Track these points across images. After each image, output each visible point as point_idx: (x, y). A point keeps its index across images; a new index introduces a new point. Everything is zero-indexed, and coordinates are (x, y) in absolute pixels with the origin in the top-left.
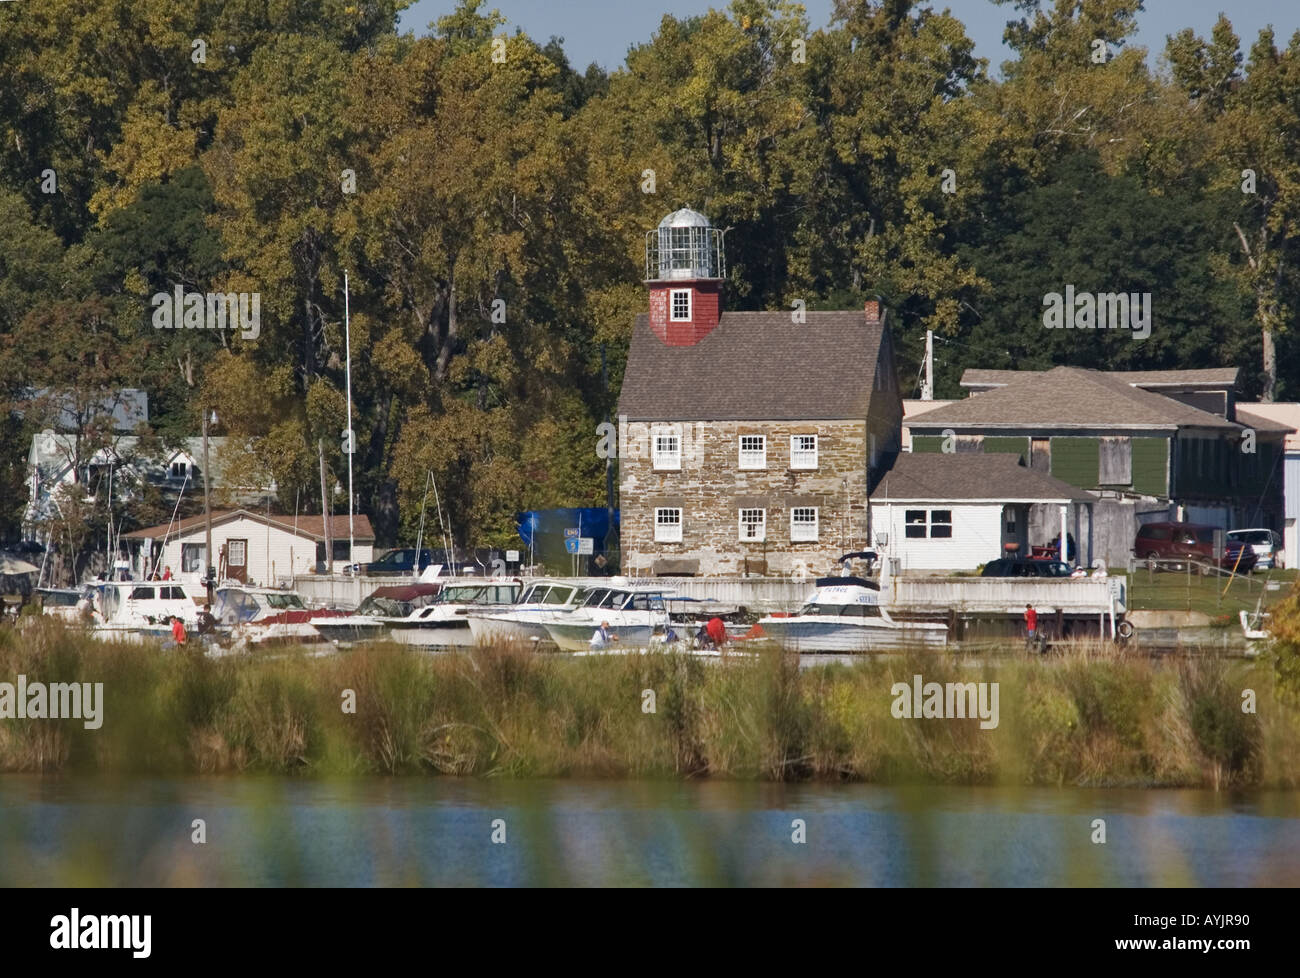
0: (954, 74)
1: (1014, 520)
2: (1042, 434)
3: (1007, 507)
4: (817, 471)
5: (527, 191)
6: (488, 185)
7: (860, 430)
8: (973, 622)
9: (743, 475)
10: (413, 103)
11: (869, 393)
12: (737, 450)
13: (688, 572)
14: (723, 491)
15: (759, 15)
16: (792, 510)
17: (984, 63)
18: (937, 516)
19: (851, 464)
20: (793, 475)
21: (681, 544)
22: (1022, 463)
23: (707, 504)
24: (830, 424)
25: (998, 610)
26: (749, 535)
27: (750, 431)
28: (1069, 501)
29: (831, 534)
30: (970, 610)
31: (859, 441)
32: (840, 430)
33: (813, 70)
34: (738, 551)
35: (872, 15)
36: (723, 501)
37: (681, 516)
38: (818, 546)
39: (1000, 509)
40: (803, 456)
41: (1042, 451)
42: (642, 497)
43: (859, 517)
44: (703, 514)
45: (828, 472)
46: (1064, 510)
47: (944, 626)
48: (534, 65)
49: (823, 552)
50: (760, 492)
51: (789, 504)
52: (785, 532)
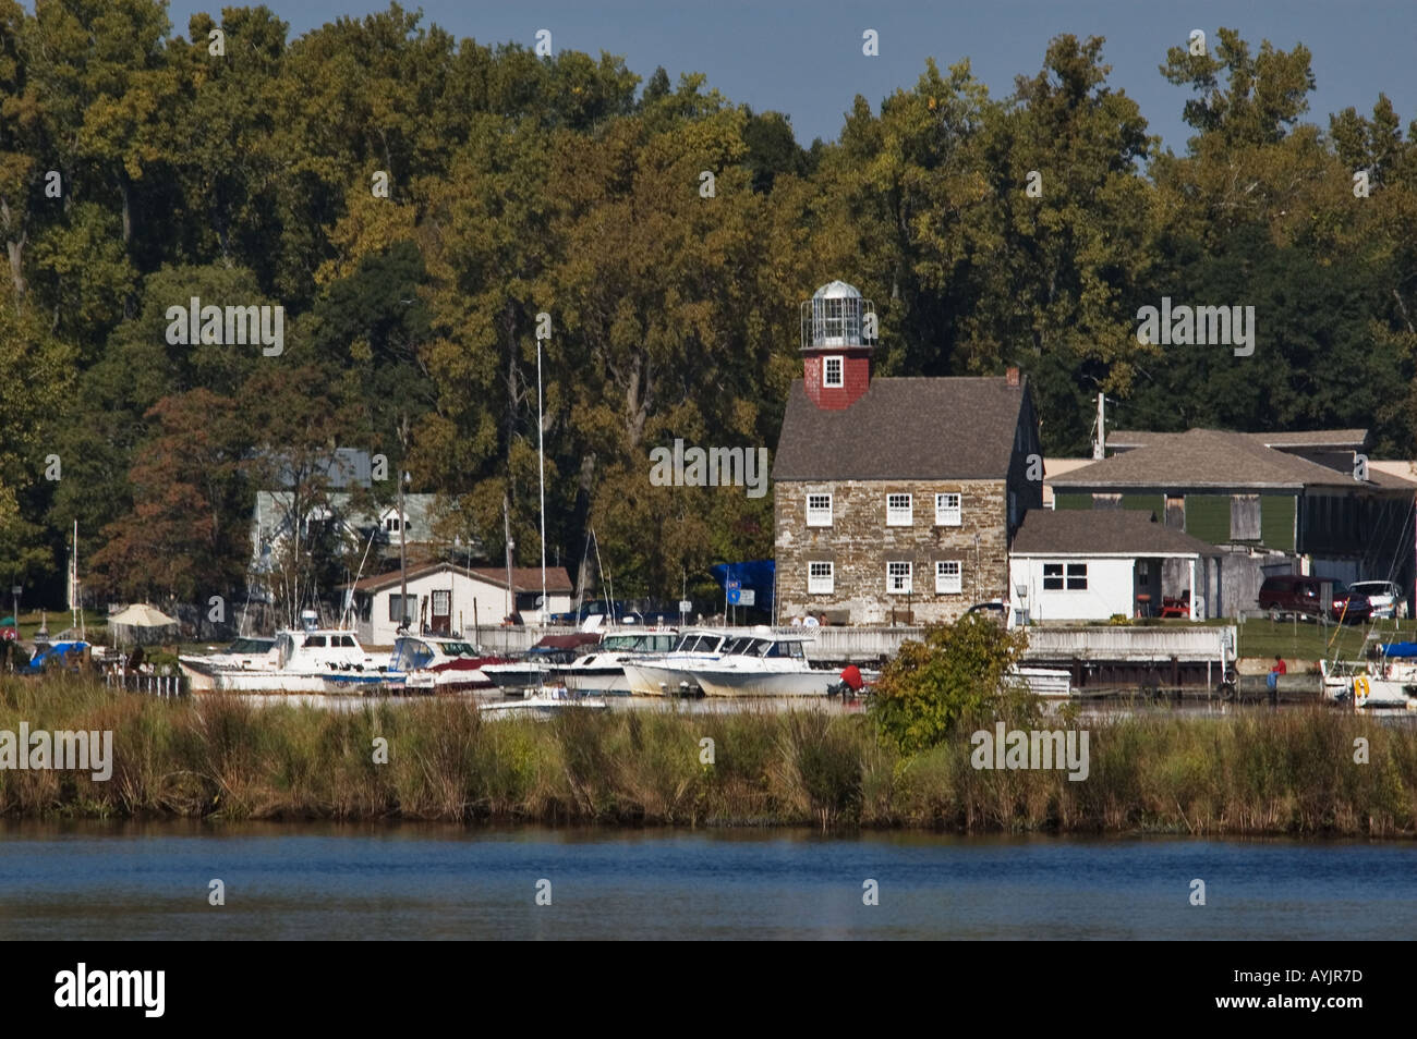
0: (1128, 151)
1: (1146, 572)
2: (1176, 493)
3: (1139, 561)
4: (960, 527)
5: (715, 262)
6: (679, 256)
7: (1000, 489)
8: (1096, 670)
9: (891, 531)
10: (611, 180)
11: (1009, 454)
12: (884, 507)
13: (839, 621)
14: (871, 546)
15: (944, 95)
16: (937, 564)
17: (1157, 141)
18: (1073, 569)
19: (993, 521)
20: (938, 531)
21: (831, 595)
22: (1154, 519)
23: (857, 557)
24: (973, 483)
25: (1119, 658)
26: (897, 586)
27: (898, 490)
28: (1196, 556)
29: (974, 586)
30: (1093, 658)
31: (1000, 499)
32: (982, 489)
33: (993, 148)
34: (886, 602)
35: (1052, 95)
36: (871, 555)
37: (832, 569)
38: (961, 598)
39: (1132, 563)
40: (948, 513)
41: (1176, 509)
42: (796, 552)
43: (999, 570)
44: (852, 567)
45: (971, 528)
46: (1192, 563)
47: (1067, 673)
48: (725, 145)
49: (966, 603)
50: (906, 547)
51: (934, 558)
52: (930, 585)
